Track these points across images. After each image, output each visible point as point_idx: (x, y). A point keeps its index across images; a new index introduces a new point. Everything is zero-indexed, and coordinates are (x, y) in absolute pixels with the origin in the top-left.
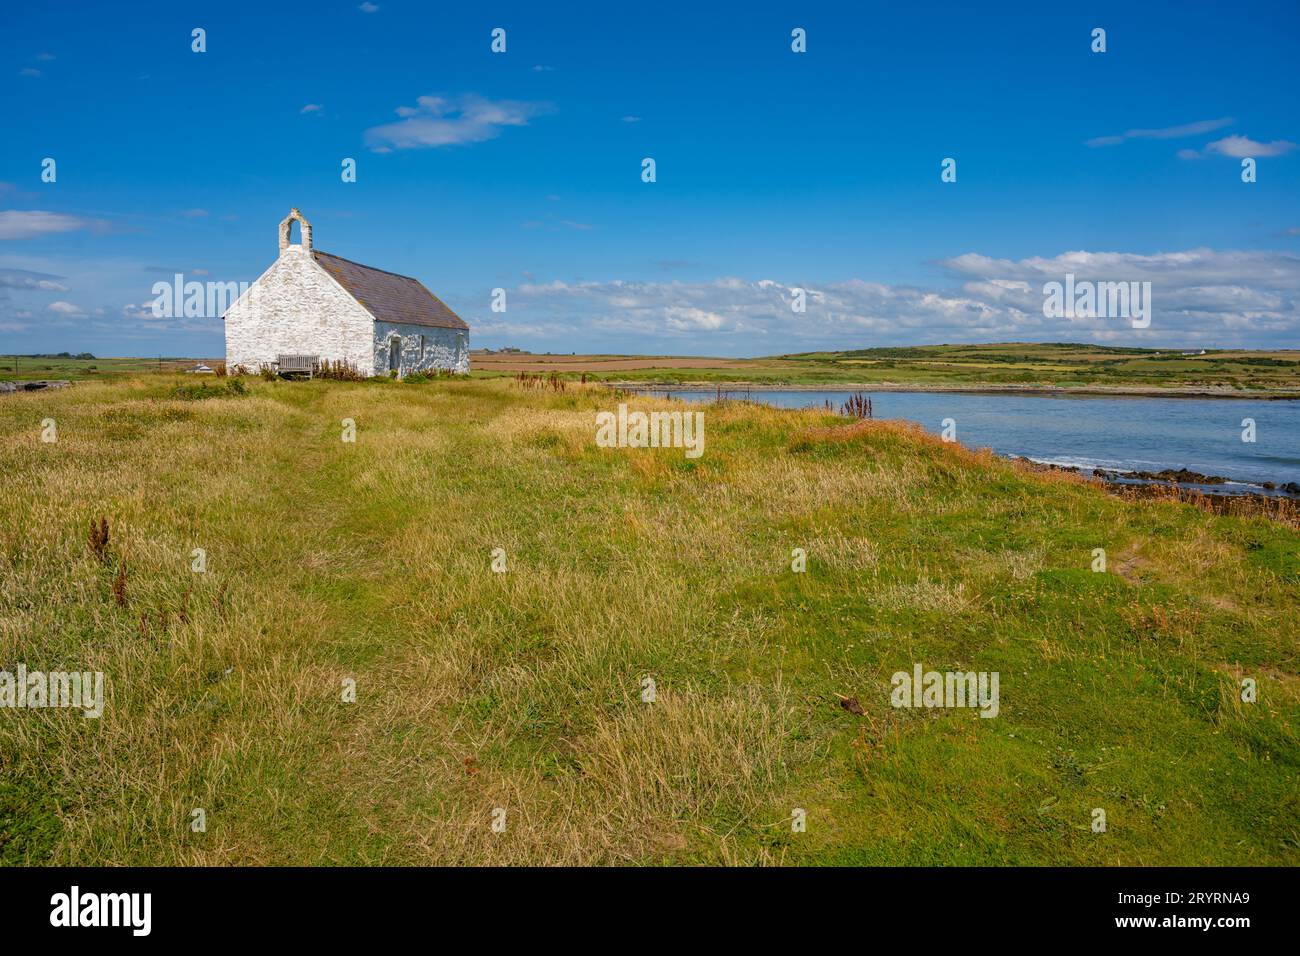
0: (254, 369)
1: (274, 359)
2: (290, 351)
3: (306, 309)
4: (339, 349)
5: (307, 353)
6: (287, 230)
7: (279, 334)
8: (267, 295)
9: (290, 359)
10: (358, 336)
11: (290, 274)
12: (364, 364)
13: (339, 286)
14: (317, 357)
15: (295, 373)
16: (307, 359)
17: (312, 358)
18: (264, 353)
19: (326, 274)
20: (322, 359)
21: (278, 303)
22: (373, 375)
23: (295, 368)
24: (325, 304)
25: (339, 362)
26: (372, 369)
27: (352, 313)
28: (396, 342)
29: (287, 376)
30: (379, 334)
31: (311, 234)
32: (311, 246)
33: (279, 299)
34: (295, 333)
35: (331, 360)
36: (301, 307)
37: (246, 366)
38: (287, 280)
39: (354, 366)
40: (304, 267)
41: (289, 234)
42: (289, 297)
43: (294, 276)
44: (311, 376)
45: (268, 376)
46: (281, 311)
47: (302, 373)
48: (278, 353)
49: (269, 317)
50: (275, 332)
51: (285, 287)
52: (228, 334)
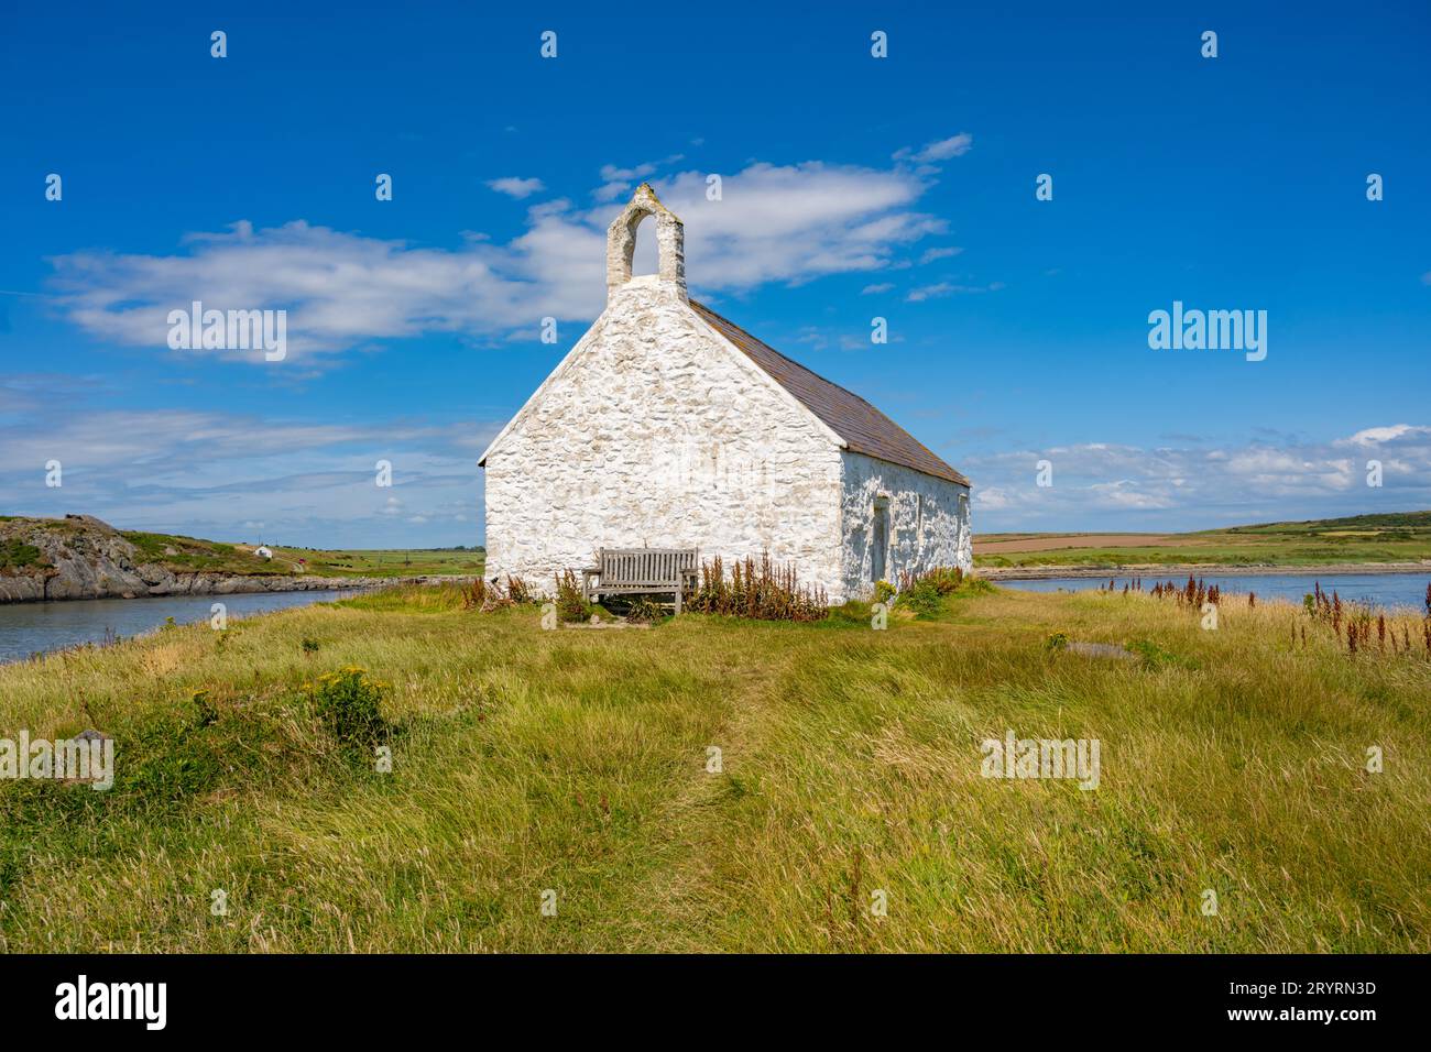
0: (543, 586)
1: (589, 562)
2: (626, 540)
3: (667, 431)
4: (749, 531)
5: (667, 543)
6: (625, 238)
7: (604, 496)
8: (577, 400)
9: (628, 559)
10: (799, 494)
11: (629, 346)
12: (815, 569)
13: (750, 364)
14: (691, 555)
15: (637, 597)
16: (668, 558)
17: (680, 556)
18: (568, 546)
19: (718, 336)
20: (706, 558)
21: (601, 418)
22: (842, 601)
23: (637, 584)
24: (712, 415)
25: (750, 565)
26: (838, 583)
27: (781, 432)
28: (881, 506)
29: (616, 605)
30: (852, 481)
31: (680, 242)
32: (681, 272)
33: (604, 410)
34: (640, 493)
35: (729, 560)
36: (658, 424)
37: (527, 578)
38: (623, 362)
39: (790, 577)
40: (663, 324)
41: (630, 249)
42: (628, 402)
43: (641, 348)
44: (677, 605)
45: (573, 609)
46: (608, 438)
47: (657, 597)
48: (599, 544)
49: (583, 453)
50: (593, 493)
51: (619, 380)
52: (491, 500)
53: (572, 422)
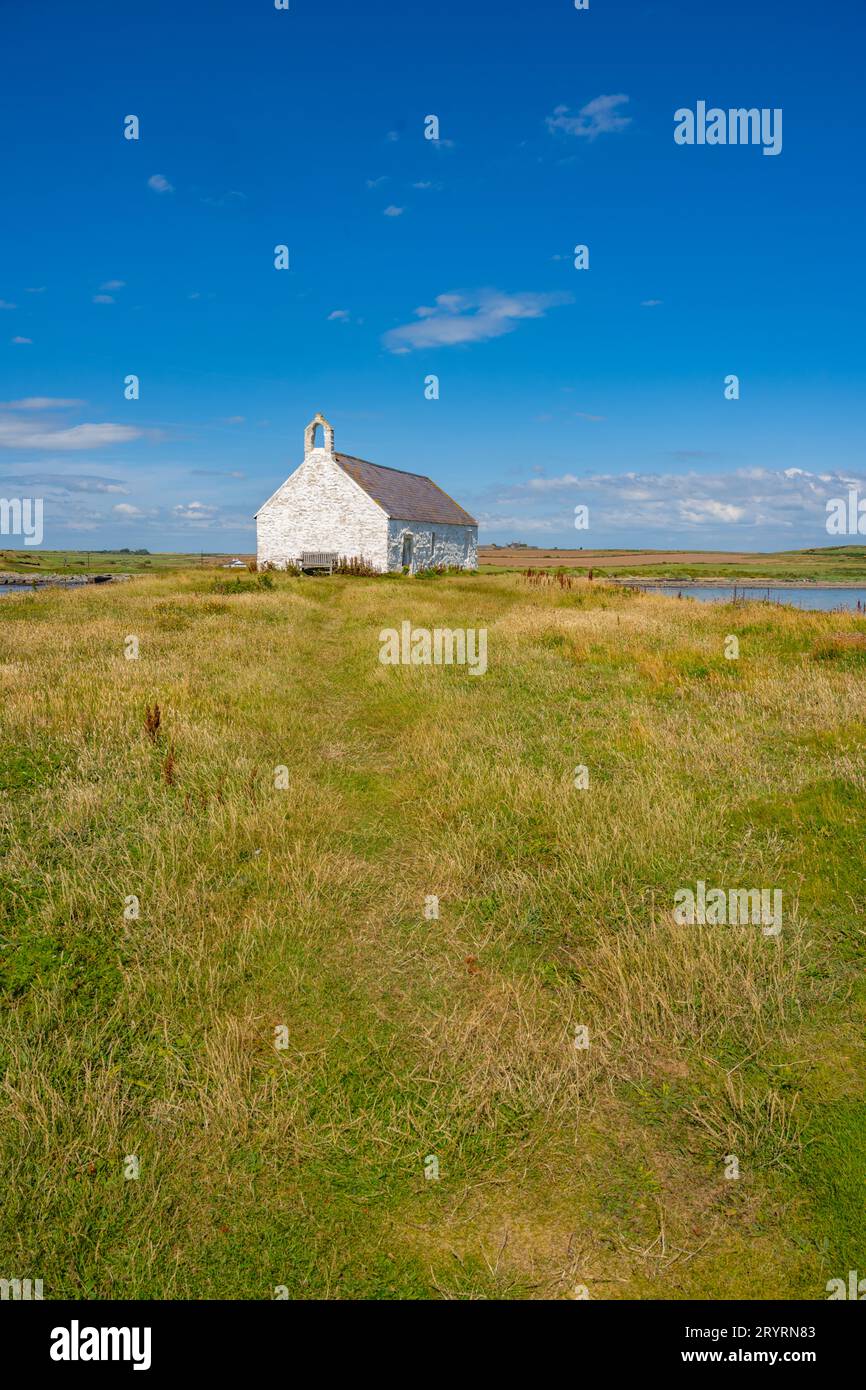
0: (281, 565)
1: (298, 556)
2: (312, 549)
3: (327, 509)
4: (357, 547)
5: (327, 550)
6: (312, 434)
7: (304, 532)
8: (293, 495)
9: (313, 556)
10: (373, 534)
11: (313, 476)
12: (378, 560)
13: (357, 486)
14: (336, 554)
15: (316, 569)
16: (327, 555)
17: (332, 555)
18: (290, 550)
19: (346, 475)
20: (341, 556)
21: (303, 503)
22: (387, 571)
23: (317, 564)
24: (344, 504)
25: (356, 558)
26: (386, 565)
27: (368, 512)
28: (408, 539)
29: (309, 572)
30: (393, 531)
31: (332, 438)
32: (333, 449)
33: (304, 500)
34: (317, 531)
35: (349, 557)
36: (323, 506)
37: (274, 562)
38: (311, 482)
39: (369, 563)
40: (326, 469)
41: (313, 438)
42: (313, 497)
43: (318, 477)
44: (330, 572)
45: (293, 572)
46: (305, 511)
47: (323, 569)
48: (302, 550)
49: (295, 516)
50: (300, 531)
51: (309, 489)
52: (259, 532)
53: (291, 503)
